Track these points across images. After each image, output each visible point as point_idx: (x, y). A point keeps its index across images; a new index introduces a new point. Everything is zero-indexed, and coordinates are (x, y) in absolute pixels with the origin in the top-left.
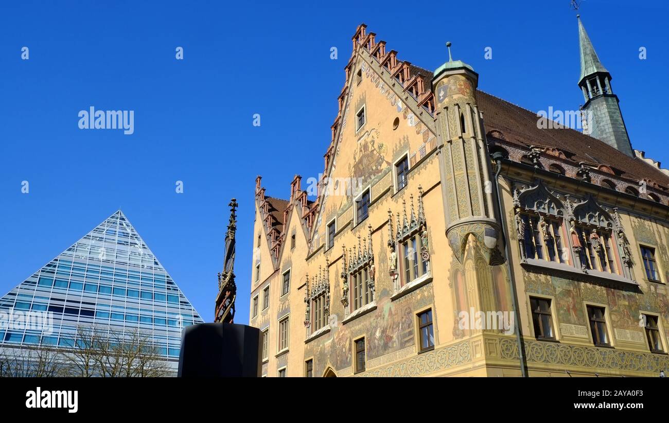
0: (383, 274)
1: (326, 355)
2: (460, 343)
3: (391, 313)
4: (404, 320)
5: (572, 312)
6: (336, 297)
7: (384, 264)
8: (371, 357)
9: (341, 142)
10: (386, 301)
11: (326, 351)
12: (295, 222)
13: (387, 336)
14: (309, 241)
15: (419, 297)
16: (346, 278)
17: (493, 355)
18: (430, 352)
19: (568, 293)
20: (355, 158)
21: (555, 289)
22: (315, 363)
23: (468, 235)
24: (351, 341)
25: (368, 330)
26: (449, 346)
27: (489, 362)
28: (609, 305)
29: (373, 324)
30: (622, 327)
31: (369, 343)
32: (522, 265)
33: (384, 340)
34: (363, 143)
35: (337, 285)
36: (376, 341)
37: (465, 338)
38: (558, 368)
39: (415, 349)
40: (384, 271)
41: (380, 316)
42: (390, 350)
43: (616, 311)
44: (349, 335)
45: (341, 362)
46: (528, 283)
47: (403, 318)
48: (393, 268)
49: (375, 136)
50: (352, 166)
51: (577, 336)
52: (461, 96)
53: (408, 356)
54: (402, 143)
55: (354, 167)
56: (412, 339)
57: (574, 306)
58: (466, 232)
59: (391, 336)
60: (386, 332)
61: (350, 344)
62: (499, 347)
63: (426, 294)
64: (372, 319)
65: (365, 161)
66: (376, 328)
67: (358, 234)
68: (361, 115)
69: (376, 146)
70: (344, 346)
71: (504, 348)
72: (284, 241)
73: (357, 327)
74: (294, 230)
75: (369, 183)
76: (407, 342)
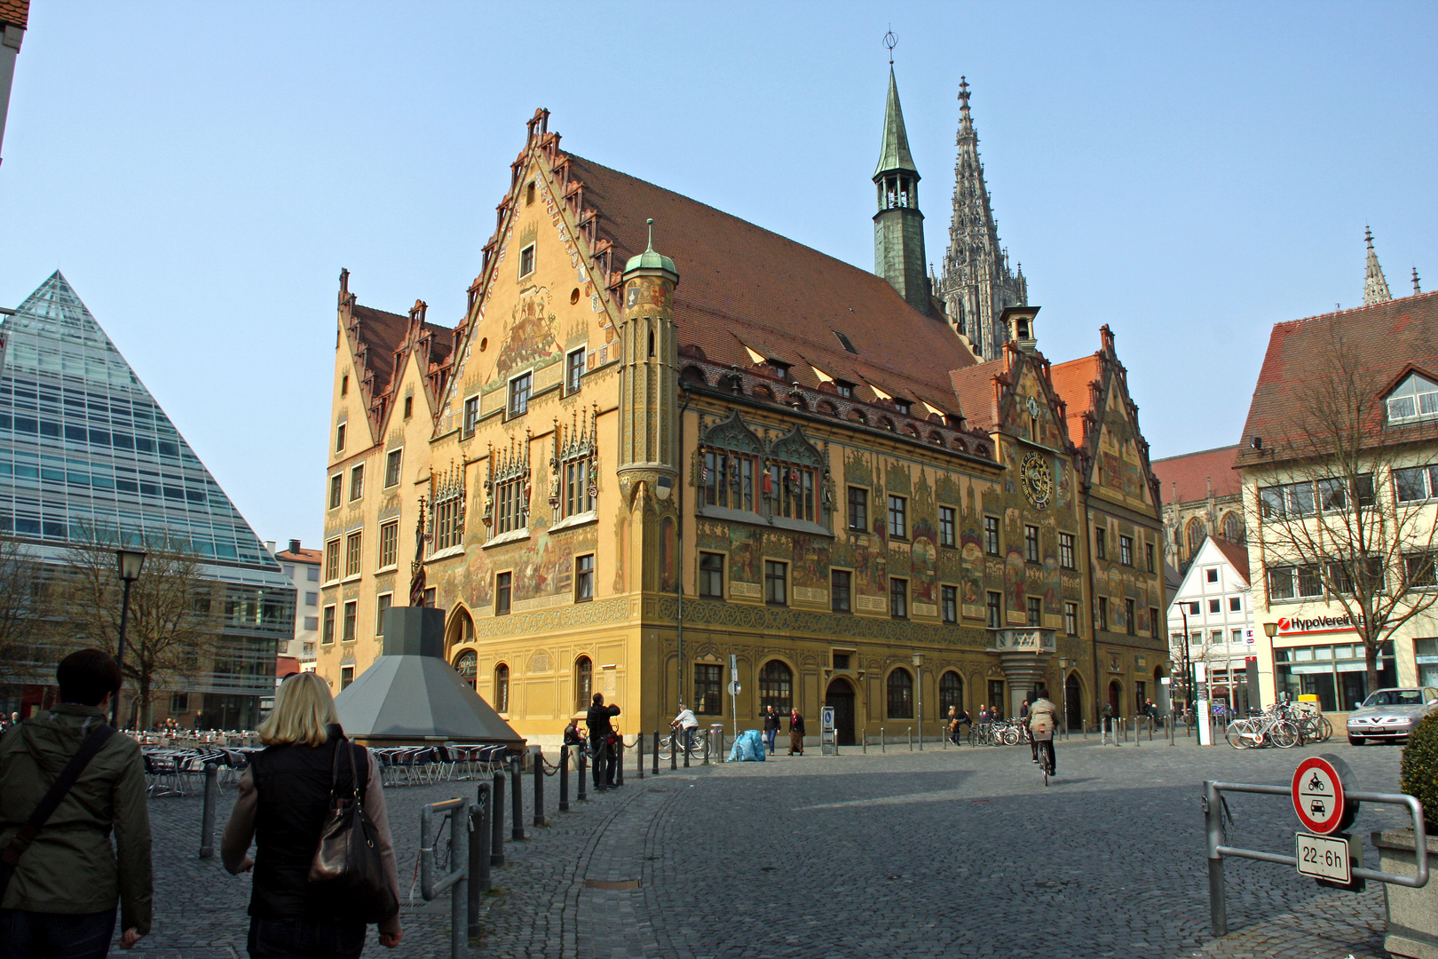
0: (540, 499)
1: (455, 586)
2: (619, 598)
3: (546, 550)
4: (561, 561)
5: (747, 569)
6: (475, 512)
7: (542, 486)
8: (518, 598)
9: (495, 280)
10: (543, 533)
11: (456, 582)
12: (413, 375)
13: (540, 577)
14: (436, 416)
15: (581, 538)
16: (491, 488)
17: (650, 615)
18: (588, 603)
19: (746, 547)
20: (514, 317)
21: (731, 542)
22: (440, 594)
23: (639, 482)
24: (492, 573)
25: (516, 565)
26: (608, 600)
27: (645, 622)
28: (793, 560)
29: (523, 558)
30: (805, 585)
31: (517, 580)
32: (697, 516)
33: (536, 581)
34: (528, 300)
35: (477, 495)
36: (526, 580)
37: (624, 594)
38: (719, 628)
39: (571, 597)
40: (543, 496)
41: (534, 550)
42: (543, 593)
43: (800, 567)
44: (490, 566)
45: (478, 597)
46: (701, 538)
47: (560, 559)
48: (553, 495)
49: (546, 299)
50: (509, 327)
51: (747, 594)
52: (653, 306)
53: (563, 604)
54: (580, 327)
55: (512, 329)
56: (570, 585)
57: (751, 561)
58: (638, 480)
59: (545, 577)
60: (539, 571)
61: (492, 578)
62: (657, 607)
63: (589, 536)
64: (523, 551)
65: (529, 328)
66: (527, 564)
67: (511, 432)
68: (528, 253)
69: (546, 315)
70: (483, 579)
71: (663, 608)
72: (393, 402)
73: (503, 558)
74: (411, 389)
75: (531, 365)
76: (562, 587)
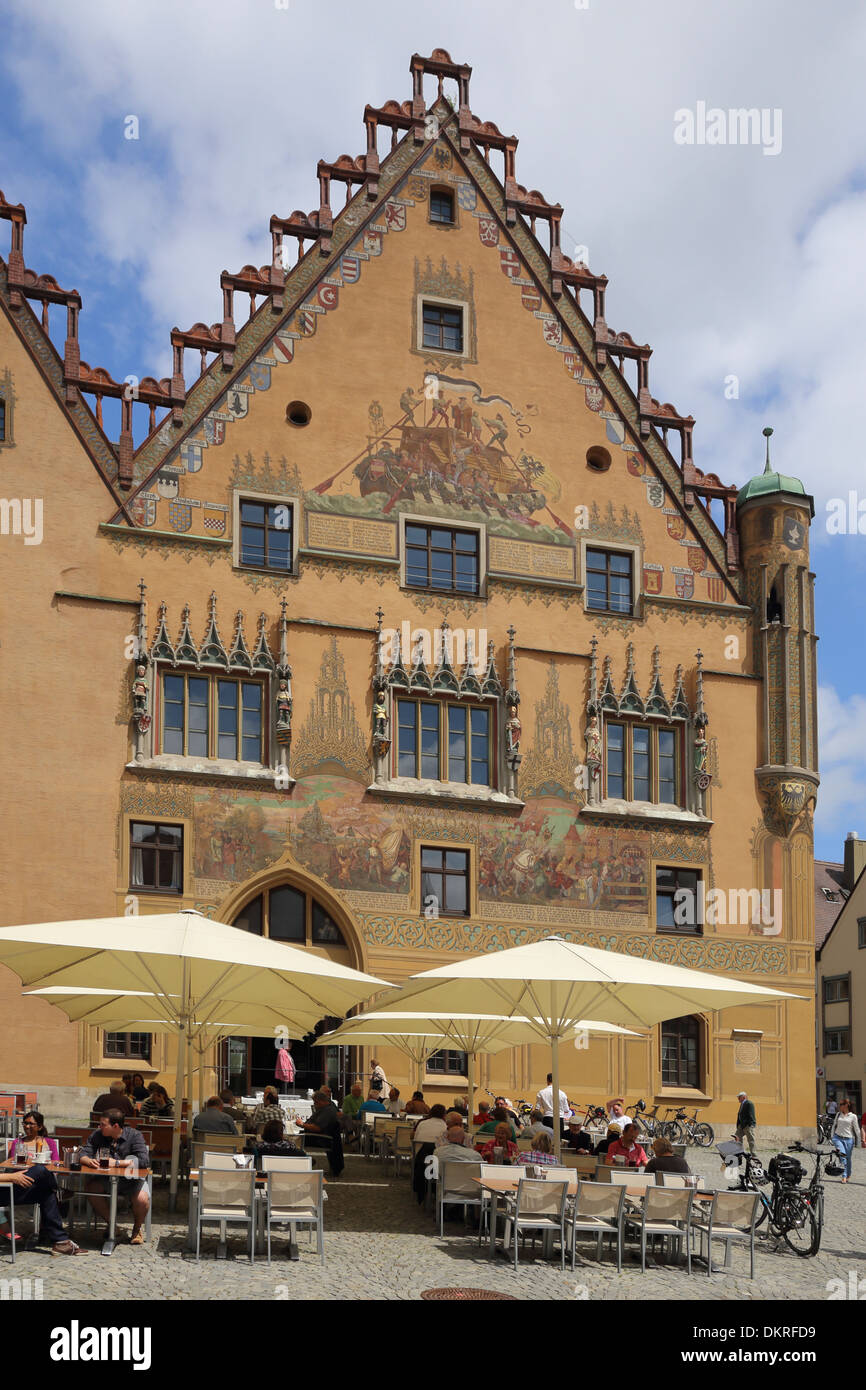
0: (550, 752)
2: (766, 943)
3: (572, 835)
4: (617, 863)
7: (555, 732)
10: (559, 810)
15: (669, 841)
18: (689, 939)
24: (406, 840)
25: (484, 841)
29: (505, 835)
31: (488, 868)
33: (545, 877)
34: (454, 400)
36: (516, 872)
39: (650, 922)
40: (556, 749)
41: (536, 829)
42: (565, 902)
44: (400, 827)
45: (357, 874)
47: (615, 859)
50: (389, 422)
53: (626, 928)
54: (618, 515)
56: (643, 902)
59: (573, 877)
60: (555, 866)
61: (403, 847)
64: (502, 825)
65: (462, 452)
66: (517, 849)
70: (371, 844)
73: (440, 822)
75: (477, 519)
76: (621, 902)
